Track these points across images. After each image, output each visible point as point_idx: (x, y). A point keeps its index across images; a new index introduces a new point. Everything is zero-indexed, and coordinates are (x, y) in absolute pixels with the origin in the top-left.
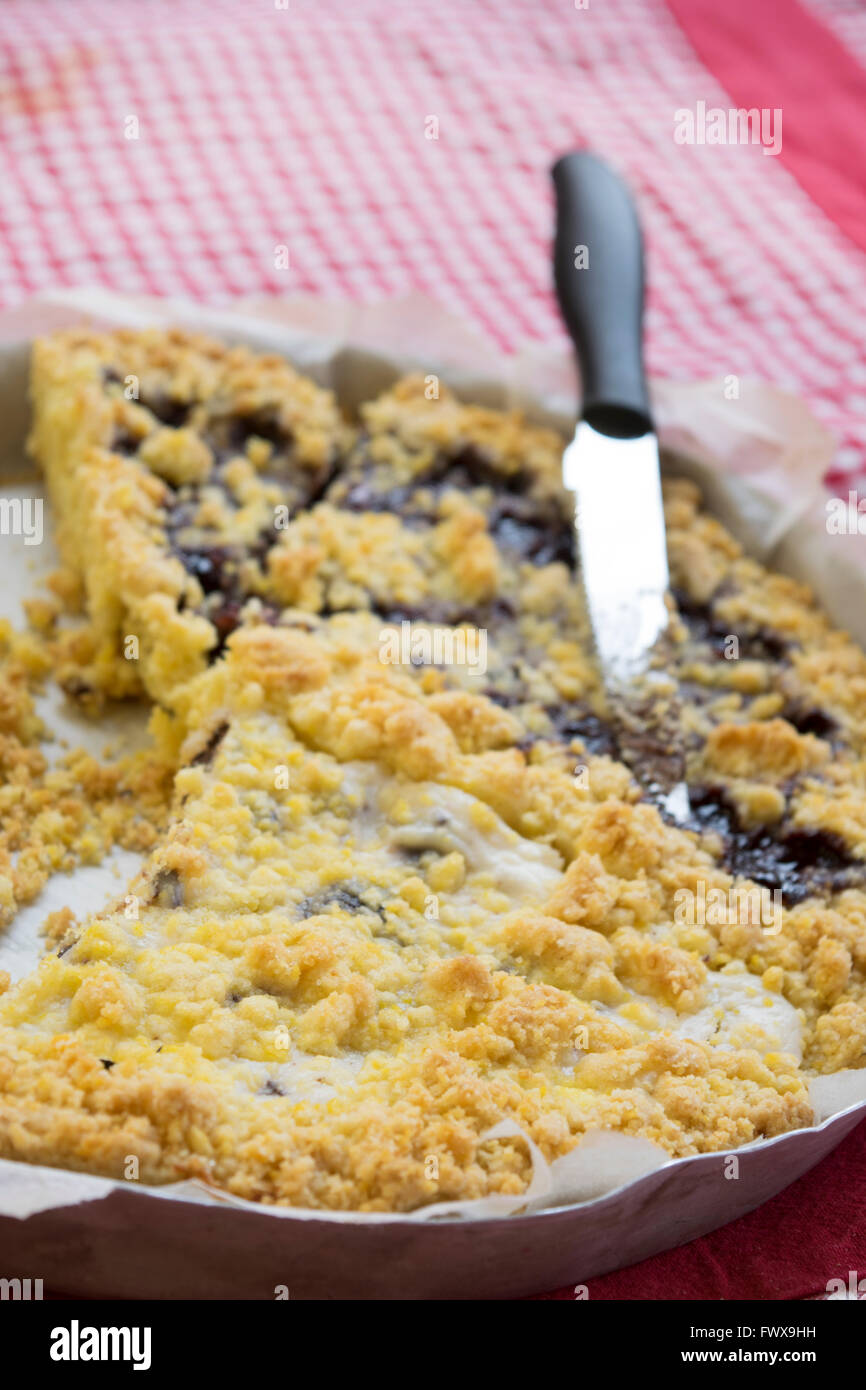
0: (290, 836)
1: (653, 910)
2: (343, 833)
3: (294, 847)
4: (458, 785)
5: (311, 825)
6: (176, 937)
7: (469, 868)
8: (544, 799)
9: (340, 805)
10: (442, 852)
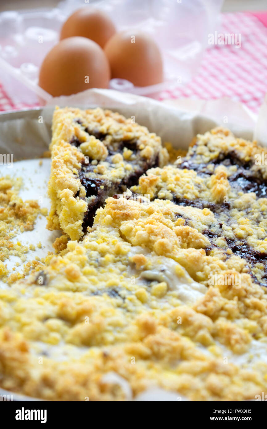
0: (102, 269)
1: (237, 313)
2: (123, 270)
3: (102, 273)
4: (174, 258)
5: (111, 266)
6: (37, 296)
7: (169, 289)
8: (207, 268)
9: (125, 260)
10: (159, 282)
